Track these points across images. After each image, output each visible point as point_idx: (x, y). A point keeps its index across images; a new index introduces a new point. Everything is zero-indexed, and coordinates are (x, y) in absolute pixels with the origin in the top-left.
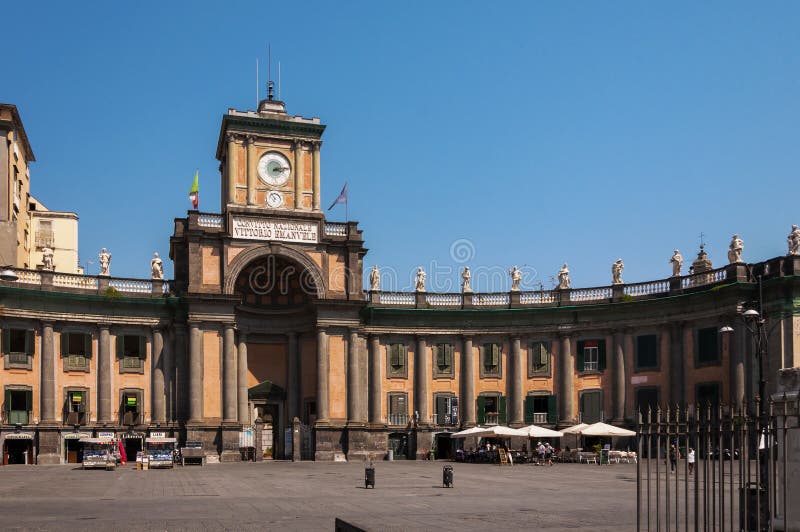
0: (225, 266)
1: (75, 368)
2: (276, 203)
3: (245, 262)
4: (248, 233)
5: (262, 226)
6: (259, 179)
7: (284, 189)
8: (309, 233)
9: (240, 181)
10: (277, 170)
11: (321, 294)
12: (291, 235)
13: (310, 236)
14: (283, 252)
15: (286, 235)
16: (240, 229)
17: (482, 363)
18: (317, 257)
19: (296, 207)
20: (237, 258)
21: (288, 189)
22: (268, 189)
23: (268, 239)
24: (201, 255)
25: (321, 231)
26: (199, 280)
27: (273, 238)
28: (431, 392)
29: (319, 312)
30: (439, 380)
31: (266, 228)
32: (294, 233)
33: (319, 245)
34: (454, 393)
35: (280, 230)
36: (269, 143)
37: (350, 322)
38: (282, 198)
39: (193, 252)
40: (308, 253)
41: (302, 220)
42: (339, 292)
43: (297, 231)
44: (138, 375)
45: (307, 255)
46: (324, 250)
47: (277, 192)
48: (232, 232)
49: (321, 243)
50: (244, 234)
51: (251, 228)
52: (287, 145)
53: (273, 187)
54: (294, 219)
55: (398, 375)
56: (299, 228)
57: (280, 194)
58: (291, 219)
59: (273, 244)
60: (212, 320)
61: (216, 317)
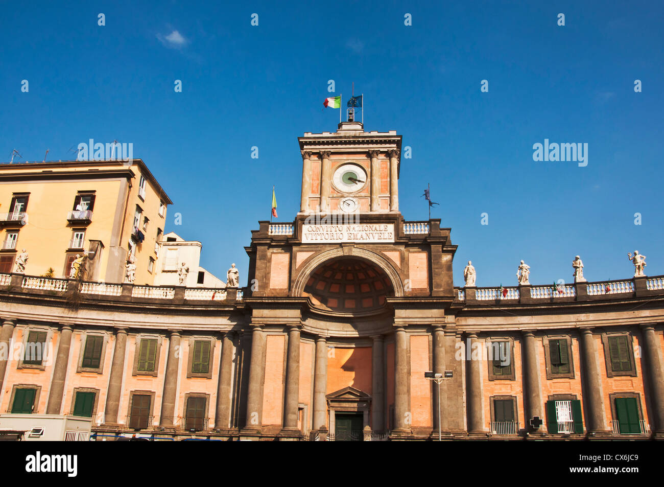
0: (293, 269)
1: (144, 372)
2: (350, 208)
3: (314, 264)
4: (319, 238)
5: (333, 230)
6: (333, 188)
7: (359, 194)
8: (386, 232)
9: (313, 192)
10: (352, 179)
11: (399, 292)
12: (365, 236)
13: (386, 236)
14: (356, 252)
15: (359, 237)
16: (310, 234)
17: (609, 360)
18: (394, 256)
19: (371, 210)
20: (307, 262)
21: (363, 194)
22: (342, 197)
23: (339, 241)
24: (270, 261)
25: (397, 231)
26: (264, 286)
27: (345, 240)
28: (546, 395)
29: (396, 311)
30: (555, 380)
31: (338, 232)
32: (368, 234)
33: (395, 244)
34: (576, 396)
35: (352, 232)
36: (345, 157)
37: (434, 320)
38: (356, 203)
39: (260, 259)
40: (384, 252)
41: (376, 221)
42: (421, 289)
43: (371, 232)
44: (205, 380)
45: (383, 254)
46: (402, 248)
47: (351, 199)
48: (301, 238)
49: (398, 241)
50: (314, 239)
51: (322, 232)
52: (363, 157)
53: (347, 194)
54: (368, 221)
55: (503, 377)
56: (374, 229)
57: (354, 200)
58: (365, 221)
59: (345, 246)
60: (276, 323)
61: (280, 320)
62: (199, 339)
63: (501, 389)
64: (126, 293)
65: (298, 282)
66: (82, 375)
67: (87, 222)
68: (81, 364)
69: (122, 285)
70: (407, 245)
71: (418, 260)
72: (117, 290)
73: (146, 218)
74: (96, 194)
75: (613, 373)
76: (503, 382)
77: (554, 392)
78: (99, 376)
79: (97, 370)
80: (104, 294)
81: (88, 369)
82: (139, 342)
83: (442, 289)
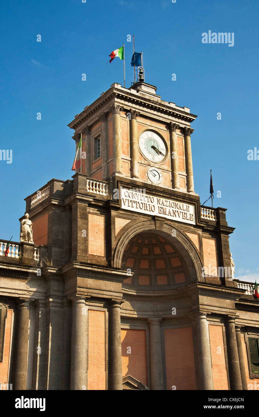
0: (113, 236)
2: (156, 179)
4: (134, 205)
5: (146, 199)
6: (142, 154)
7: (162, 166)
8: (188, 213)
9: (124, 153)
11: (201, 277)
12: (172, 213)
14: (165, 229)
15: (167, 212)
16: (127, 200)
18: (195, 239)
19: (174, 186)
20: (124, 230)
21: (165, 167)
22: (149, 165)
23: (152, 214)
25: (198, 214)
27: (156, 213)
31: (150, 203)
33: (196, 226)
35: (162, 206)
36: (148, 122)
38: (161, 175)
39: (81, 218)
40: (187, 233)
41: (181, 199)
43: (177, 210)
46: (200, 232)
47: (156, 169)
48: (120, 202)
49: (198, 224)
50: (131, 205)
51: (136, 200)
52: (163, 127)
53: (152, 164)
54: (175, 198)
56: (179, 207)
57: (159, 171)
58: (173, 197)
59: (158, 220)
60: (100, 296)
61: (105, 293)
65: (118, 251)
70: (204, 230)
71: (210, 247)
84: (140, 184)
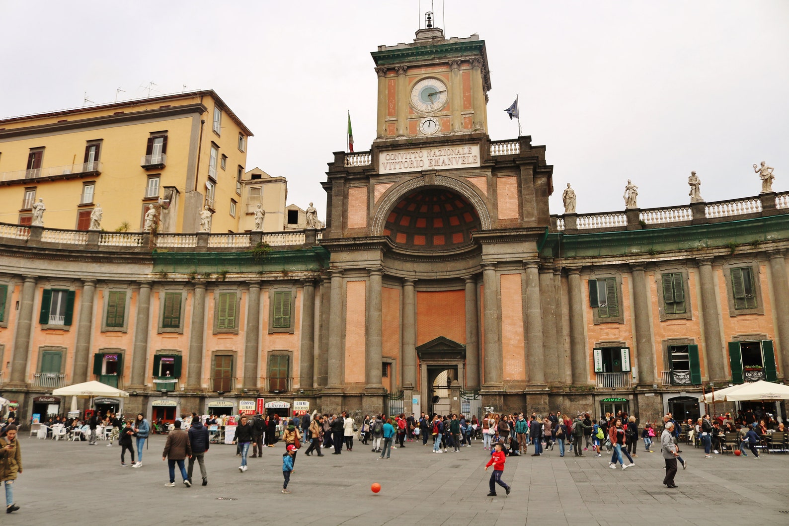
0: (371, 205)
1: (224, 330)
2: (430, 129)
3: (394, 198)
4: (397, 166)
5: (413, 156)
6: (412, 108)
7: (440, 114)
8: (471, 156)
9: (390, 114)
10: (432, 95)
11: (486, 224)
12: (447, 162)
14: (438, 181)
15: (441, 162)
16: (388, 163)
17: (732, 296)
18: (481, 183)
19: (452, 130)
20: (385, 195)
21: (444, 113)
22: (421, 117)
23: (420, 169)
24: (347, 197)
25: (483, 152)
26: (344, 225)
27: (426, 167)
28: (659, 340)
29: (484, 246)
30: (669, 322)
31: (418, 158)
32: (451, 159)
33: (482, 167)
34: (693, 340)
35: (434, 158)
36: (423, 70)
37: (526, 255)
38: (437, 123)
39: (336, 196)
40: (468, 179)
41: (459, 143)
42: (511, 220)
43: (454, 156)
44: (288, 336)
45: (467, 181)
46: (489, 173)
47: (431, 119)
48: (378, 168)
49: (483, 165)
50: (392, 168)
51: (400, 160)
52: (444, 69)
53: (427, 114)
54: (450, 144)
55: (609, 320)
56: (457, 153)
57: (435, 119)
58: (447, 144)
59: (426, 175)
60: (355, 267)
61: (360, 263)
62: (279, 290)
63: (607, 335)
64: (202, 244)
65: (377, 219)
66: (163, 336)
67: (161, 167)
68: (161, 325)
69: (197, 234)
70: (494, 170)
71: (508, 186)
72: (193, 241)
73: (223, 155)
74: (169, 134)
75: (737, 312)
76: (609, 326)
77: (668, 336)
78: (179, 336)
79: (177, 330)
80: (180, 246)
81: (168, 329)
82: (217, 296)
83: (533, 219)
84: (403, 143)
